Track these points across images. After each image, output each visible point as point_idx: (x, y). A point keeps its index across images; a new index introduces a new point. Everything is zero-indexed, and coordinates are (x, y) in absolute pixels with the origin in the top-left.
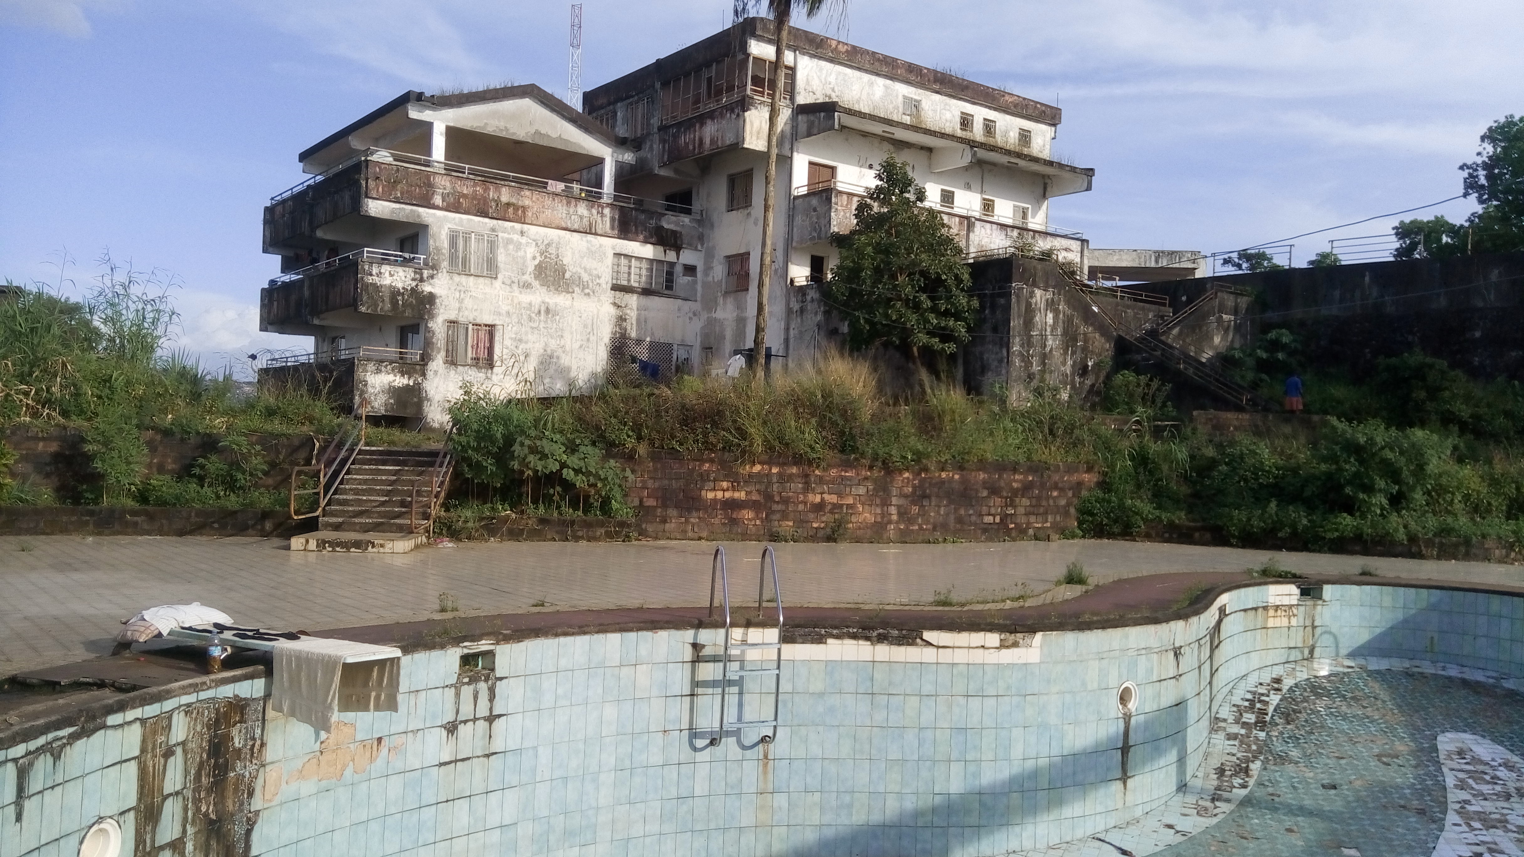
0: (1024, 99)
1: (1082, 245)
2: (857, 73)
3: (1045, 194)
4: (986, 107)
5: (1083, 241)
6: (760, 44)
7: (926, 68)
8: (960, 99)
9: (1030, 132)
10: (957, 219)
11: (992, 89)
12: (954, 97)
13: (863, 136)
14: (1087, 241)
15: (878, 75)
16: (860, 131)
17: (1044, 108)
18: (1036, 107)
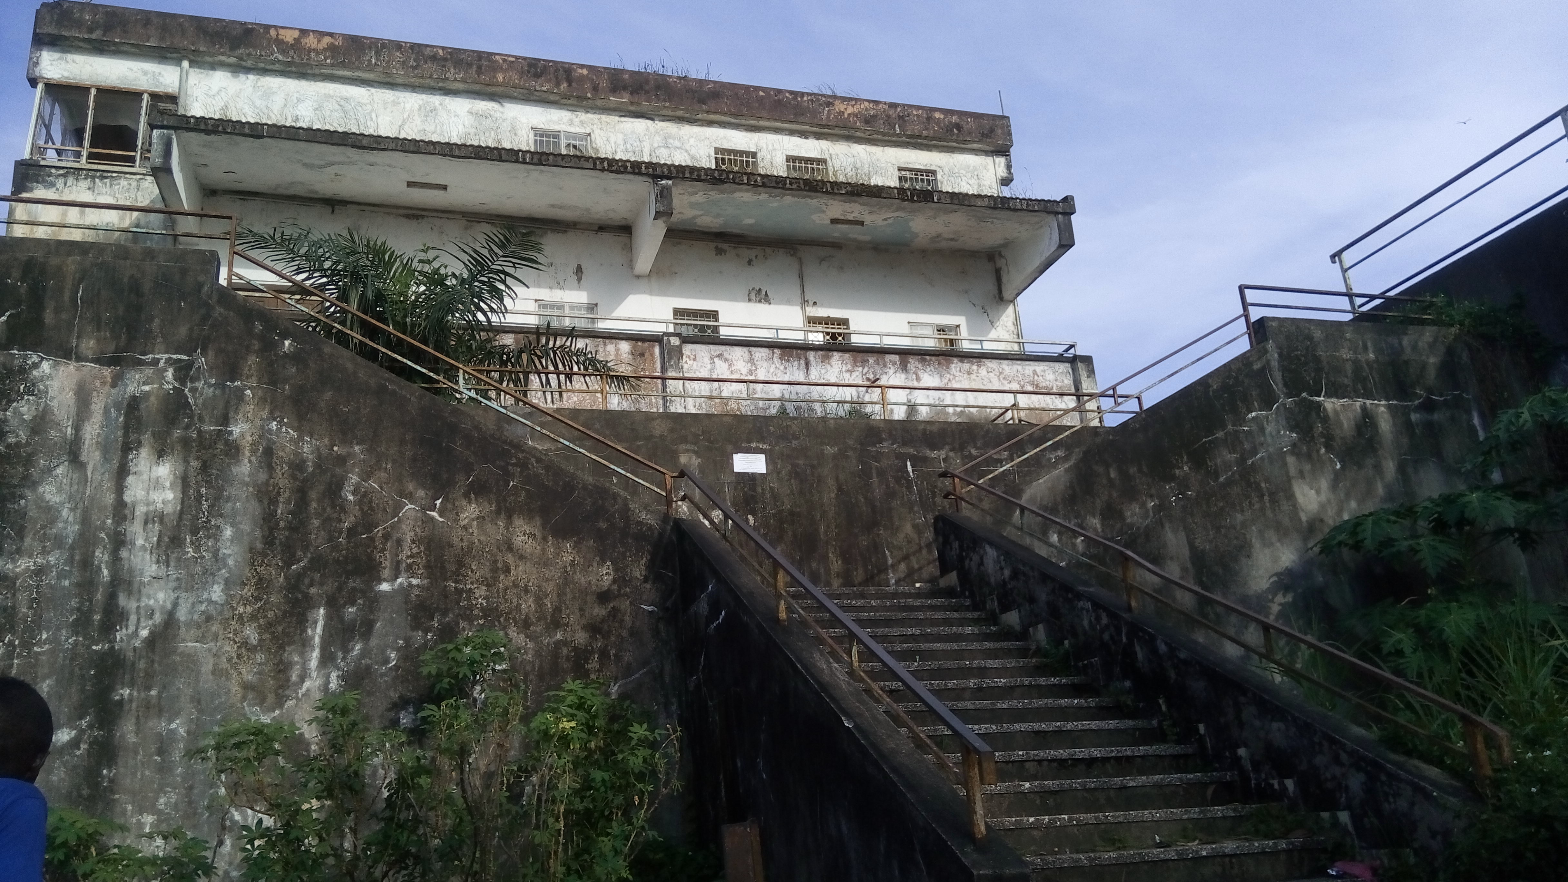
0: (893, 106)
1: (1074, 370)
2: (388, 95)
3: (1000, 292)
4: (792, 133)
5: (1074, 360)
6: (70, 57)
7: (582, 66)
8: (710, 123)
9: (934, 173)
10: (625, 347)
11: (791, 92)
12: (681, 120)
13: (407, 216)
14: (1088, 360)
15: (447, 92)
16: (397, 207)
17: (954, 119)
18: (929, 119)
